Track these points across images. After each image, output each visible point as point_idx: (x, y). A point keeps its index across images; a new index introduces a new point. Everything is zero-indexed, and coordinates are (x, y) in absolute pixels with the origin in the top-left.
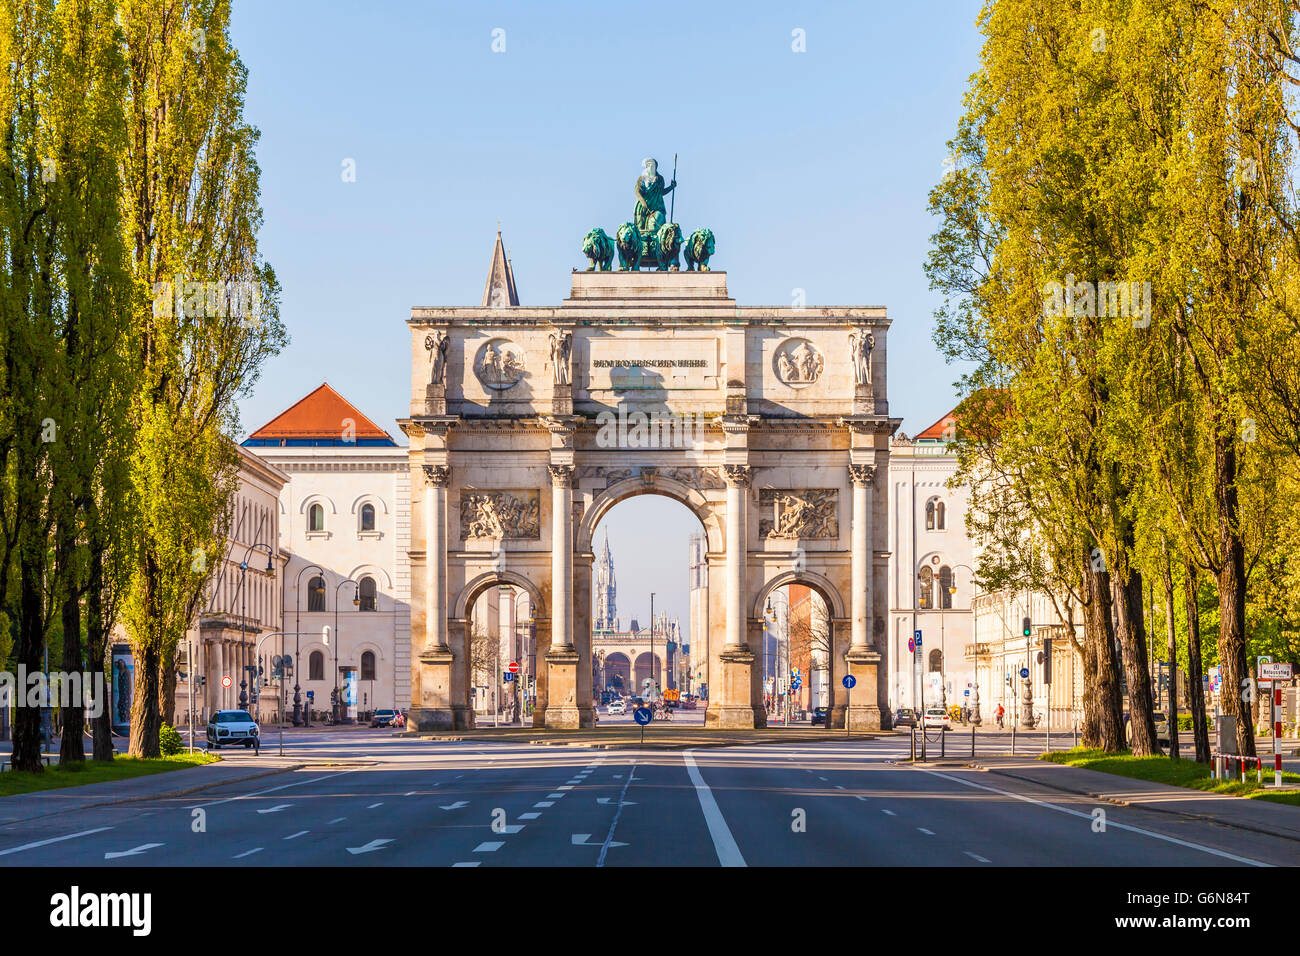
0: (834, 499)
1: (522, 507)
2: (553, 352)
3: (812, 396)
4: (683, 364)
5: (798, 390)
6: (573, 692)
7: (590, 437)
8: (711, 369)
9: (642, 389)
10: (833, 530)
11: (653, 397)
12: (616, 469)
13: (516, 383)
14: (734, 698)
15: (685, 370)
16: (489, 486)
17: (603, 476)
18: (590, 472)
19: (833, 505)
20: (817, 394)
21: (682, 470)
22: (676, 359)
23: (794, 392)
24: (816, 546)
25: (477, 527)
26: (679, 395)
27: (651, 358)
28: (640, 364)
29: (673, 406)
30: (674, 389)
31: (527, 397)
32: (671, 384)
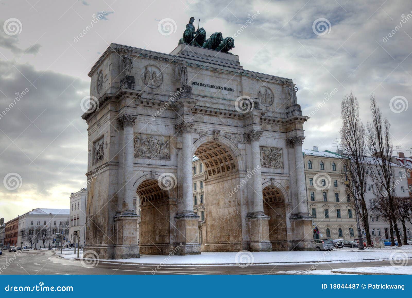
0: (281, 152)
1: (162, 144)
3: (271, 110)
4: (226, 89)
5: (266, 106)
8: (235, 93)
9: (211, 97)
10: (281, 165)
11: (215, 101)
12: (202, 131)
13: (159, 86)
15: (226, 92)
16: (148, 132)
17: (197, 133)
19: (281, 155)
20: (273, 109)
21: (228, 134)
22: (223, 86)
23: (265, 108)
24: (276, 171)
25: (142, 151)
26: (224, 102)
27: (214, 84)
28: (209, 86)
29: (223, 106)
30: (223, 99)
31: (164, 93)
32: (221, 96)
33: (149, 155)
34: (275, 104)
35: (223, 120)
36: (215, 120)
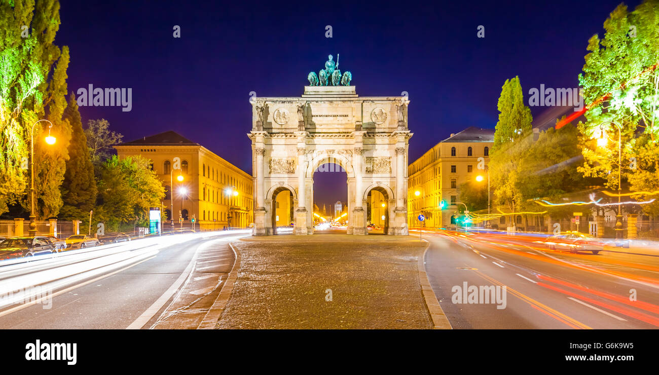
0: (391, 160)
1: (289, 163)
2: (298, 110)
3: (383, 127)
4: (340, 116)
6: (305, 223)
7: (311, 140)
8: (349, 118)
9: (327, 124)
10: (389, 170)
11: (331, 127)
13: (287, 122)
14: (358, 225)
15: (342, 118)
16: (278, 156)
17: (315, 153)
18: (311, 151)
19: (390, 162)
20: (385, 126)
21: (341, 151)
22: (339, 114)
23: (378, 125)
24: (384, 175)
25: (274, 169)
26: (340, 126)
27: (330, 114)
28: (327, 116)
29: (337, 130)
30: (338, 124)
31: (290, 127)
32: (337, 122)
33: (279, 171)
34: (387, 122)
35: (338, 140)
36: (330, 141)
